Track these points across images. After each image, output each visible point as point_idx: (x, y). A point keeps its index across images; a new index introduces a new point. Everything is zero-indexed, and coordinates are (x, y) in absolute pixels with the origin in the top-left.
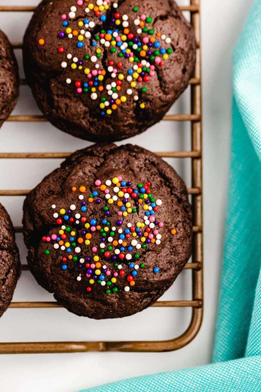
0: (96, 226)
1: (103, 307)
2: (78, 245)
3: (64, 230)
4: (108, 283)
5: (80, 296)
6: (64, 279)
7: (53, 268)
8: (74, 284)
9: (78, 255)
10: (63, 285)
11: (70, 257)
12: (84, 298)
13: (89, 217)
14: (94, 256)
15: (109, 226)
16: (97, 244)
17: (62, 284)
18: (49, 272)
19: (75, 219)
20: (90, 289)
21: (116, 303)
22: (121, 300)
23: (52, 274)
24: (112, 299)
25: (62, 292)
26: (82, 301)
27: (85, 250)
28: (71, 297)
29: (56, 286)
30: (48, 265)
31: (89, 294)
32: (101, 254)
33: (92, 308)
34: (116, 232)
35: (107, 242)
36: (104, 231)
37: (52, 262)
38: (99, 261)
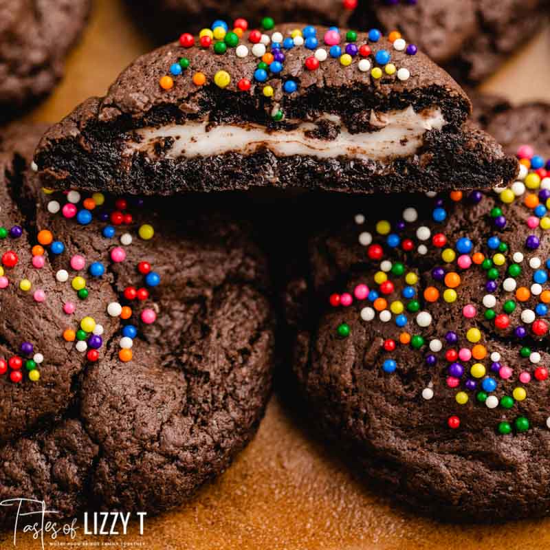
0: (470, 253)
1: (490, 477)
2: (425, 306)
3: (389, 274)
4: (503, 402)
5: (429, 446)
6: (387, 401)
7: (357, 372)
8: (415, 412)
9: (426, 334)
10: (384, 419)
11: (405, 338)
12: (439, 453)
13: (452, 236)
14: (466, 330)
15: (506, 253)
16: (474, 300)
17: (382, 413)
18: (349, 383)
19: (418, 242)
20: (456, 421)
21: (525, 465)
22: (536, 457)
23: (356, 391)
24: (514, 450)
25: (379, 436)
26: (433, 459)
27: (443, 318)
28: (404, 450)
29: (365, 423)
30: (347, 364)
31: (454, 442)
32: (486, 324)
33: (460, 478)
34: (525, 265)
35: (501, 293)
36: (494, 266)
37: (355, 356)
38: (481, 342)
